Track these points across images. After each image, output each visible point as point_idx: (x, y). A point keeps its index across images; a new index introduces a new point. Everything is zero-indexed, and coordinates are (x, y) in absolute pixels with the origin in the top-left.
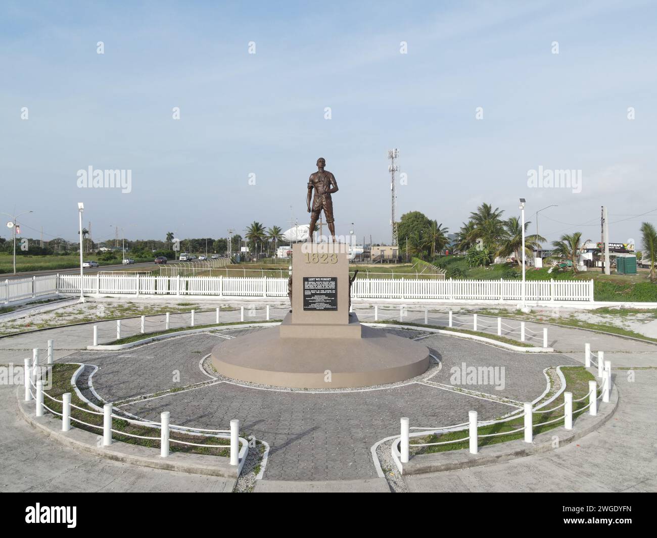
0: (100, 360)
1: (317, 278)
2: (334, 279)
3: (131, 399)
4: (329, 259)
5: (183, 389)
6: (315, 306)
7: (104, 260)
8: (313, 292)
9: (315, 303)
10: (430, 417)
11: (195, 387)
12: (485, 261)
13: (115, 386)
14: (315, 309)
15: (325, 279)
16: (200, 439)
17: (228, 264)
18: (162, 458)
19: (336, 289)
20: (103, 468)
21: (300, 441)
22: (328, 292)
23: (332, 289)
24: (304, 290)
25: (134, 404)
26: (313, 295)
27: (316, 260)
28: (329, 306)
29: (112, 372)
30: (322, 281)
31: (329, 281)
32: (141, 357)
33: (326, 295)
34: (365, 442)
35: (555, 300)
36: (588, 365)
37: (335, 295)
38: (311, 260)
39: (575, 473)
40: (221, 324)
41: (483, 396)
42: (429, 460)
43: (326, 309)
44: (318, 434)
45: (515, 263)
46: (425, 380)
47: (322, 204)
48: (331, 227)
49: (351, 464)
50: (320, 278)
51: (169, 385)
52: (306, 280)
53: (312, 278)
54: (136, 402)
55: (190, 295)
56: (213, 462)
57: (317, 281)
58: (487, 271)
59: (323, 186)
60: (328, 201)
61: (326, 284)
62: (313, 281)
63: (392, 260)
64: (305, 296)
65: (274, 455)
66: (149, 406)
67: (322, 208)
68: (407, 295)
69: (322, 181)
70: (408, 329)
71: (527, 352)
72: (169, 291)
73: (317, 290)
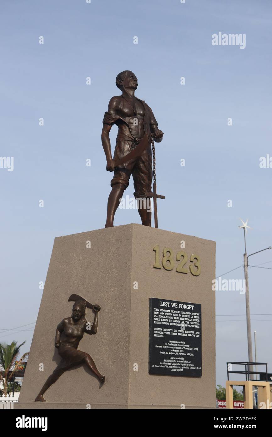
1: (174, 302)
2: (198, 308)
6: (169, 364)
8: (167, 331)
9: (168, 357)
15: (185, 307)
19: (200, 329)
22: (190, 334)
23: (195, 330)
24: (152, 325)
26: (167, 338)
30: (181, 310)
31: (191, 311)
33: (187, 340)
37: (199, 343)
50: (178, 303)
52: (155, 303)
53: (165, 301)
57: (174, 309)
61: (186, 317)
62: (167, 308)
64: (154, 341)
69: (141, 114)
73: (173, 328)
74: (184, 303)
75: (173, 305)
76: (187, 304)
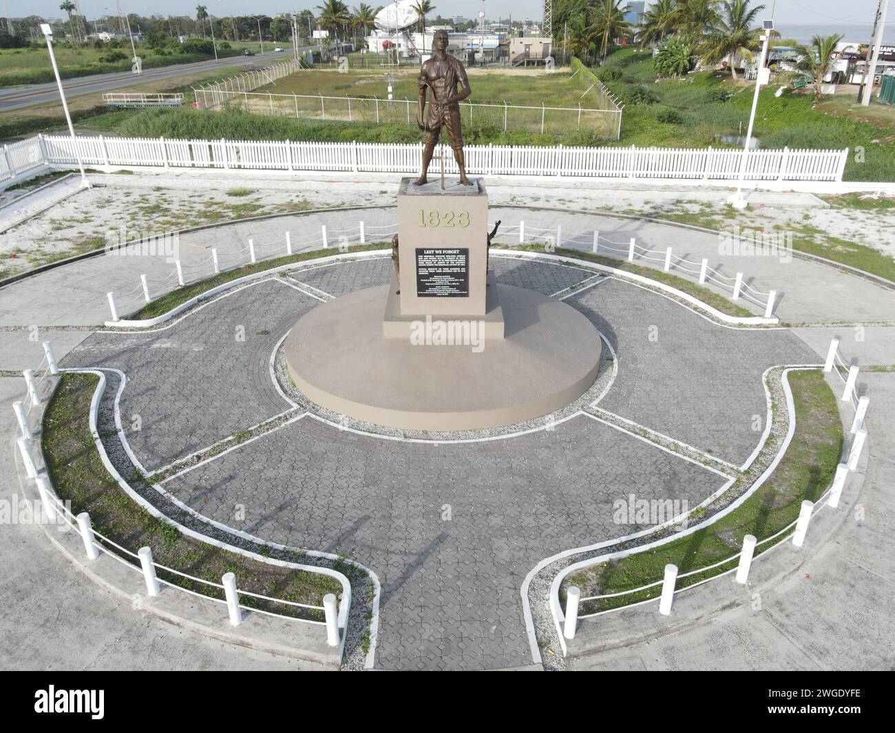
0: (125, 357)
1: (438, 249)
2: (464, 252)
3: (178, 461)
4: (456, 220)
5: (251, 434)
6: (435, 291)
7: (108, 61)
8: (432, 271)
9: (434, 286)
10: (601, 505)
11: (268, 430)
12: (681, 66)
13: (154, 427)
14: (434, 295)
15: (450, 252)
16: (283, 575)
17: (295, 70)
18: (233, 630)
19: (467, 266)
20: (154, 640)
21: (422, 571)
22: (455, 270)
23: (461, 267)
24: (418, 267)
25: (184, 475)
26: (431, 275)
27: (436, 222)
28: (457, 291)
29: (147, 390)
30: (445, 254)
31: (456, 255)
32: (185, 347)
33: (452, 275)
34: (512, 574)
35: (784, 180)
36: (828, 367)
37: (465, 276)
38: (427, 221)
39: (801, 647)
40: (296, 257)
41: (677, 447)
42: (603, 630)
43: (451, 295)
44: (446, 553)
45: (726, 72)
46: (593, 405)
47: (444, 119)
48: (458, 155)
49: (494, 628)
50: (442, 249)
51: (230, 424)
52: (420, 252)
53: (429, 249)
54: (187, 470)
55: (244, 168)
56: (305, 638)
57: (439, 254)
58: (683, 86)
59: (446, 87)
60: (454, 113)
61: (451, 259)
62: (431, 254)
63: (541, 61)
64: (419, 277)
65: (387, 606)
66: (206, 480)
67: (444, 124)
68: (566, 171)
69: (444, 77)
70: (568, 263)
71: (740, 325)
72: (212, 163)
73: (438, 267)
74: (448, 249)
75: (437, 252)
76: (451, 249)
